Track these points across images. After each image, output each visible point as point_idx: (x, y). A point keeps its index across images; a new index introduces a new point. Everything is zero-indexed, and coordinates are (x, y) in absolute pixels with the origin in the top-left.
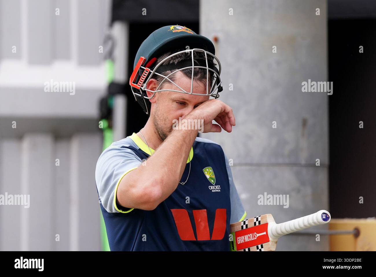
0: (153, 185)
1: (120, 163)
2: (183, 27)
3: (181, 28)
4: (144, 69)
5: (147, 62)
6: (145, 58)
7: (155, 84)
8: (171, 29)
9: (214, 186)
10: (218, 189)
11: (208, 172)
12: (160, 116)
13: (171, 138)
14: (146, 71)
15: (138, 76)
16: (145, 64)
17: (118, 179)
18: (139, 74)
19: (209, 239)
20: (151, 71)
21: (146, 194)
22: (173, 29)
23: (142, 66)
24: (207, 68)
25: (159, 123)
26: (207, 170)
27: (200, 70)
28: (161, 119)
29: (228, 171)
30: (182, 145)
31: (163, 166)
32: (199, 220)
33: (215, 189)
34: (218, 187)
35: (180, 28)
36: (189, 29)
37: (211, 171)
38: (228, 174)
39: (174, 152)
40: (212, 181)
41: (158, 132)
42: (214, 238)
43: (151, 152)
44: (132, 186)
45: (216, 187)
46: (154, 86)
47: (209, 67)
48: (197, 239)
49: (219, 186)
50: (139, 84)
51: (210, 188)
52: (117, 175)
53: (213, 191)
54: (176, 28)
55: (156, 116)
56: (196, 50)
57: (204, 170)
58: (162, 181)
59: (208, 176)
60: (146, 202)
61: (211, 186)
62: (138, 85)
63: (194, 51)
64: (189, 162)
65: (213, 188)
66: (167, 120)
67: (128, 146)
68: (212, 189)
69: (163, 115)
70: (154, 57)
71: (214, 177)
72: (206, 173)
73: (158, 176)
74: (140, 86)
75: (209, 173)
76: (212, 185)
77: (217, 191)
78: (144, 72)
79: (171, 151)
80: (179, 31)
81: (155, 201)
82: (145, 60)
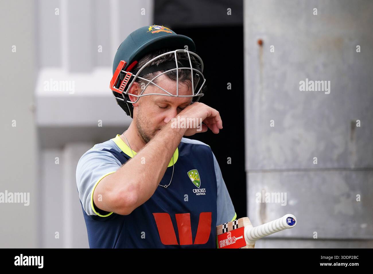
0: (129, 190)
1: (100, 166)
2: (160, 27)
3: (160, 28)
4: (126, 74)
5: (128, 66)
6: (125, 61)
7: (136, 87)
8: (150, 30)
9: (199, 189)
10: (203, 192)
11: (193, 174)
12: (142, 119)
13: (153, 143)
14: (128, 75)
15: (119, 80)
16: (126, 67)
17: (96, 182)
18: (120, 78)
19: (192, 244)
20: (134, 75)
21: (121, 199)
22: (151, 30)
23: (123, 70)
24: (191, 68)
25: (141, 126)
26: (192, 173)
27: (183, 71)
28: (143, 122)
29: (216, 173)
30: (163, 151)
31: (141, 171)
32: (182, 224)
33: (200, 192)
34: (203, 190)
35: (158, 28)
36: (167, 28)
37: (196, 173)
38: (216, 176)
39: (154, 158)
40: (197, 184)
41: (141, 135)
42: (197, 242)
43: (133, 154)
44: (109, 190)
45: (201, 190)
46: (136, 89)
47: (193, 68)
48: (179, 244)
49: (205, 189)
50: (121, 88)
51: (195, 191)
52: (95, 177)
53: (197, 194)
54: (155, 29)
55: (139, 119)
56: (178, 51)
57: (189, 173)
58: (138, 186)
59: (192, 179)
60: (121, 207)
61: (195, 190)
62: (120, 90)
63: (176, 52)
64: (173, 166)
65: (197, 191)
66: (150, 123)
67: (109, 149)
68: (197, 193)
69: (146, 118)
70: (134, 61)
71: (199, 180)
72: (191, 175)
73: (134, 181)
74: (122, 90)
75: (194, 176)
76: (197, 188)
77: (202, 194)
78: (126, 77)
79: (151, 156)
80: (158, 31)
81: (130, 206)
82: (126, 64)
